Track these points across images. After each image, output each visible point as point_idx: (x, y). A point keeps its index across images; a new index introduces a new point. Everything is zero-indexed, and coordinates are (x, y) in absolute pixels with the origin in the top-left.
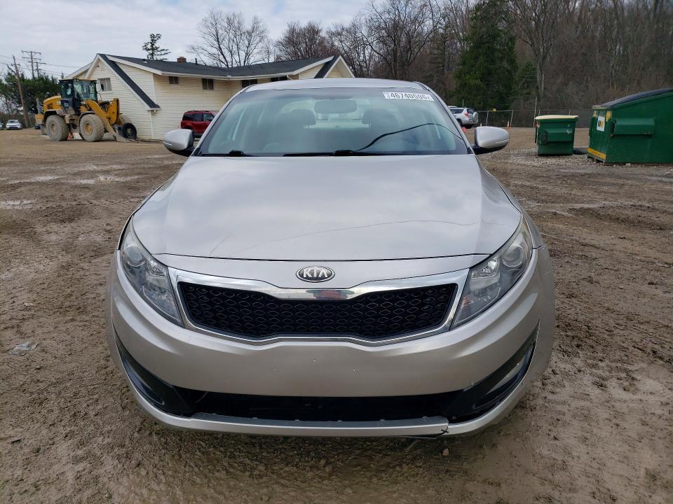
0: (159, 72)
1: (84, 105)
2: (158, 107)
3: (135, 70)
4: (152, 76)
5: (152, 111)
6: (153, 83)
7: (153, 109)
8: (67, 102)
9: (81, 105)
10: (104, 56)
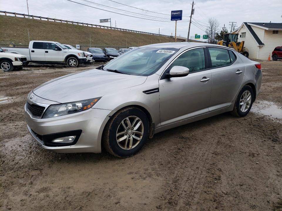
0: (267, 29)
1: (230, 44)
2: (263, 44)
3: (257, 28)
4: (264, 31)
5: (260, 46)
6: (264, 34)
7: (260, 45)
8: (225, 42)
9: (229, 44)
10: (246, 23)
